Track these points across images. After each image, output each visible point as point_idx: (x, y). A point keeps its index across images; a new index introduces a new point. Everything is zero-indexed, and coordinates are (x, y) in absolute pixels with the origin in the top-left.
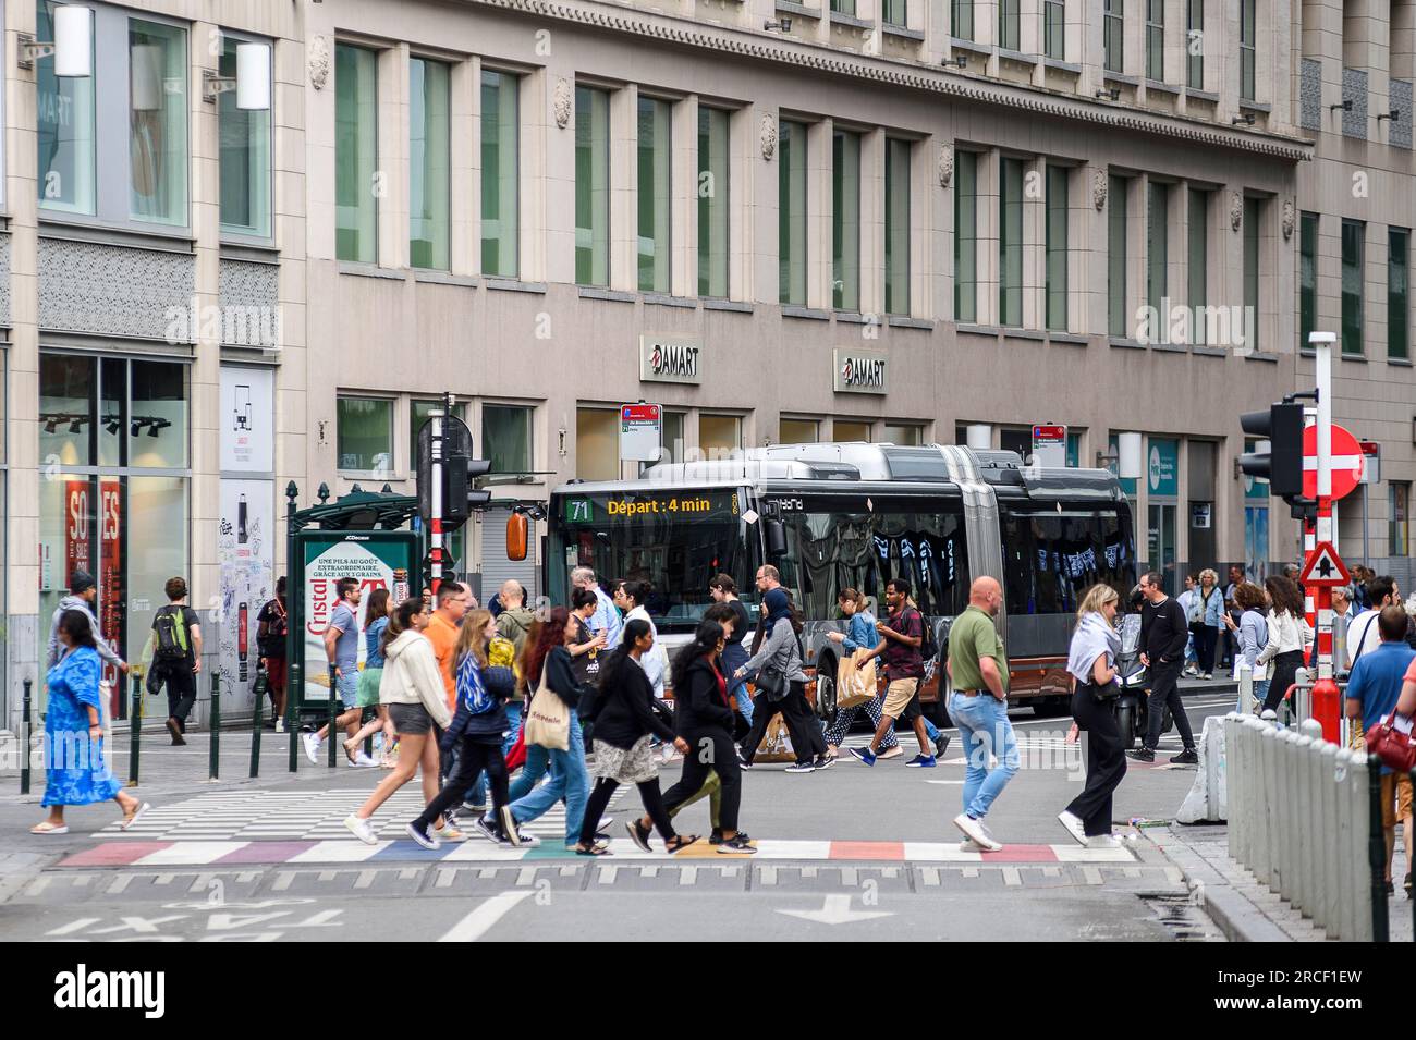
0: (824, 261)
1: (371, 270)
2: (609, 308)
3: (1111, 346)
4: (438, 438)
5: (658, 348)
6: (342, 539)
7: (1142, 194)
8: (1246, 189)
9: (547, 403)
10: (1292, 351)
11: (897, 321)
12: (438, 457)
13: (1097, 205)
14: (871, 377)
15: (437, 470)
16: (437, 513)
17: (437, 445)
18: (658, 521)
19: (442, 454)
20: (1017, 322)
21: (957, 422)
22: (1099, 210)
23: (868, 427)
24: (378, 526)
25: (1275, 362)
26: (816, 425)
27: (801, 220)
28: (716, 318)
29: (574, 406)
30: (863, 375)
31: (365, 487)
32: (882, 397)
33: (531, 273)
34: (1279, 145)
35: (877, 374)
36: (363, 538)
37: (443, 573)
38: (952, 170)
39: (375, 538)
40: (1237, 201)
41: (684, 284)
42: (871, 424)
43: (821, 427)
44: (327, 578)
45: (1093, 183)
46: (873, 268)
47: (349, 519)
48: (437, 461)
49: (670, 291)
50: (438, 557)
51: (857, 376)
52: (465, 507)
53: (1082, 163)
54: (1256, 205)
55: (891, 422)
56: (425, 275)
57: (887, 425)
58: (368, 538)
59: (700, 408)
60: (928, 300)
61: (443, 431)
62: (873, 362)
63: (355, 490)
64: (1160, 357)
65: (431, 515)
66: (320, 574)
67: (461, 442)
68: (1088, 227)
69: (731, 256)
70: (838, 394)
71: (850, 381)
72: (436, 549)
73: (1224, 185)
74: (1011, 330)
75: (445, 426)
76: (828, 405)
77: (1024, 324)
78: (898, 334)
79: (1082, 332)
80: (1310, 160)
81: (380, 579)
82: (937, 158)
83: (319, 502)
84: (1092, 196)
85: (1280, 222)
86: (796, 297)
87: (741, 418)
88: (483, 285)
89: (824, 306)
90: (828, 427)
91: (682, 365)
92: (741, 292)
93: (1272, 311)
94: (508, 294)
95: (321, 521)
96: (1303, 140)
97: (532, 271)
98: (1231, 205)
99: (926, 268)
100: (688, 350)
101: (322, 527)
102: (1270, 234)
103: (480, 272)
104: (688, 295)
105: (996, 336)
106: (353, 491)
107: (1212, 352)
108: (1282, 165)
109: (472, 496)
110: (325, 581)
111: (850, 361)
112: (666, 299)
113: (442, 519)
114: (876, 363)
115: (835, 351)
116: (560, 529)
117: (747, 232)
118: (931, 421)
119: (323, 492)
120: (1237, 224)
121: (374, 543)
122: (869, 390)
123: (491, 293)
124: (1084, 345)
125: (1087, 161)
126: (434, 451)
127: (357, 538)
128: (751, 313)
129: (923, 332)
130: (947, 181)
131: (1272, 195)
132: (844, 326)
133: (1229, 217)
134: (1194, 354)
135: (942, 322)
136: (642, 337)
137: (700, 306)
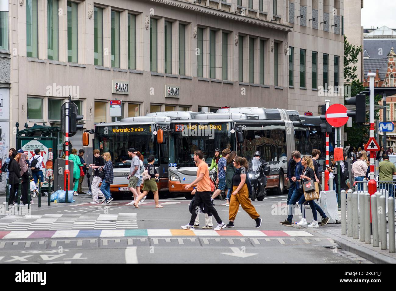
0: (162, 59)
1: (36, 60)
2: (103, 72)
3: (239, 85)
4: (67, 109)
5: (117, 84)
6: (32, 139)
7: (247, 41)
8: (275, 40)
9: (86, 100)
10: (287, 87)
11: (182, 77)
12: (68, 114)
13: (236, 44)
14: (175, 93)
15: (67, 118)
16: (67, 131)
17: (67, 111)
18: (124, 134)
19: (69, 113)
20: (214, 78)
21: (198, 106)
22: (236, 45)
23: (174, 107)
24: (42, 136)
25: (282, 89)
26: (160, 106)
27: (156, 47)
28: (133, 75)
29: (94, 101)
30: (173, 92)
31: (38, 124)
32: (178, 99)
33: (81, 61)
34: (284, 27)
35: (177, 92)
36: (39, 139)
37: (69, 149)
38: (197, 33)
39: (42, 139)
40: (272, 43)
41: (124, 65)
42: (175, 107)
43: (161, 108)
44: (28, 151)
45: (234, 38)
46: (175, 61)
47: (34, 133)
48: (67, 115)
49: (120, 67)
50: (68, 144)
51: (171, 92)
52: (76, 129)
53: (231, 32)
54: (278, 44)
55: (181, 106)
56: (51, 61)
57: (179, 107)
58: (40, 139)
59: (129, 102)
60: (191, 71)
61: (69, 107)
62: (176, 89)
63: (35, 125)
64: (252, 88)
65: (65, 132)
66: (26, 150)
67: (74, 110)
68: (233, 50)
69: (137, 57)
70: (166, 98)
71: (170, 94)
72: (67, 142)
73: (269, 39)
74: (213, 80)
75: (69, 105)
76: (163, 101)
77: (216, 78)
78: (182, 80)
79: (232, 80)
80: (292, 32)
81: (44, 151)
82: (193, 30)
83: (25, 128)
84: (234, 41)
85: (284, 49)
86: (154, 69)
87: (140, 104)
88: (68, 65)
89: (162, 72)
90: (163, 107)
91: (124, 89)
92: (139, 68)
93: (281, 75)
94: (75, 67)
95: (26, 134)
96: (290, 26)
97: (82, 61)
98: (271, 44)
99: (190, 62)
100: (125, 84)
101: (26, 136)
102: (281, 53)
103: (67, 61)
104: (125, 68)
105: (209, 81)
106: (34, 125)
107: (266, 87)
108: (284, 33)
109: (78, 126)
110: (27, 152)
111: (169, 88)
112: (119, 70)
113: (68, 133)
114: (177, 89)
115: (165, 85)
116: (98, 137)
117: (141, 51)
118: (191, 106)
119: (26, 125)
120: (273, 50)
121: (42, 140)
122: (175, 97)
123: (70, 67)
124: (232, 84)
125: (233, 31)
126: (66, 113)
127: (37, 139)
128: (143, 74)
129: (189, 80)
130: (196, 36)
131: (282, 42)
132: (168, 78)
133: (270, 48)
134: (261, 87)
135: (195, 77)
136: (113, 81)
137: (128, 72)
